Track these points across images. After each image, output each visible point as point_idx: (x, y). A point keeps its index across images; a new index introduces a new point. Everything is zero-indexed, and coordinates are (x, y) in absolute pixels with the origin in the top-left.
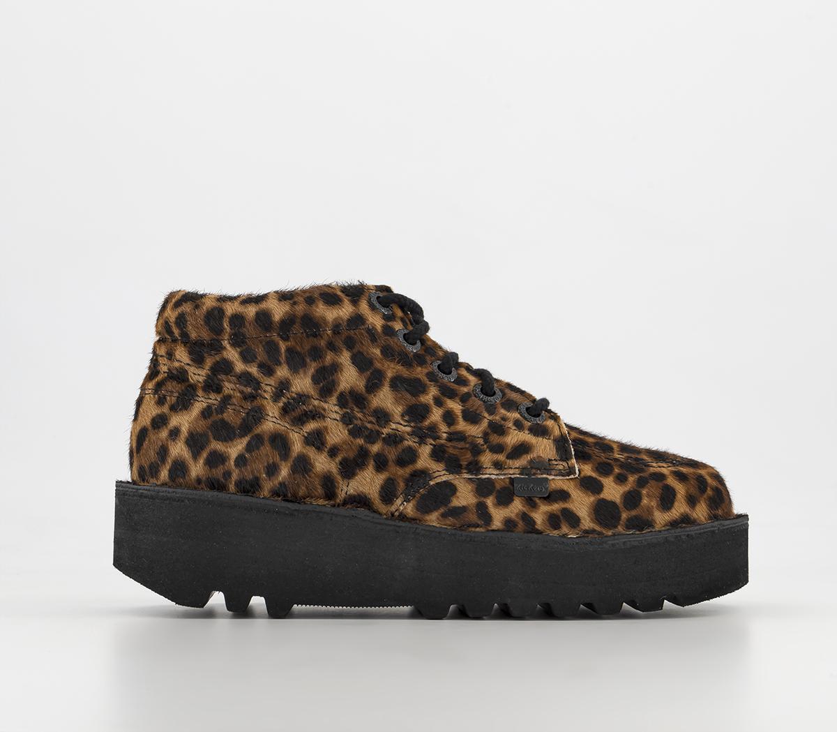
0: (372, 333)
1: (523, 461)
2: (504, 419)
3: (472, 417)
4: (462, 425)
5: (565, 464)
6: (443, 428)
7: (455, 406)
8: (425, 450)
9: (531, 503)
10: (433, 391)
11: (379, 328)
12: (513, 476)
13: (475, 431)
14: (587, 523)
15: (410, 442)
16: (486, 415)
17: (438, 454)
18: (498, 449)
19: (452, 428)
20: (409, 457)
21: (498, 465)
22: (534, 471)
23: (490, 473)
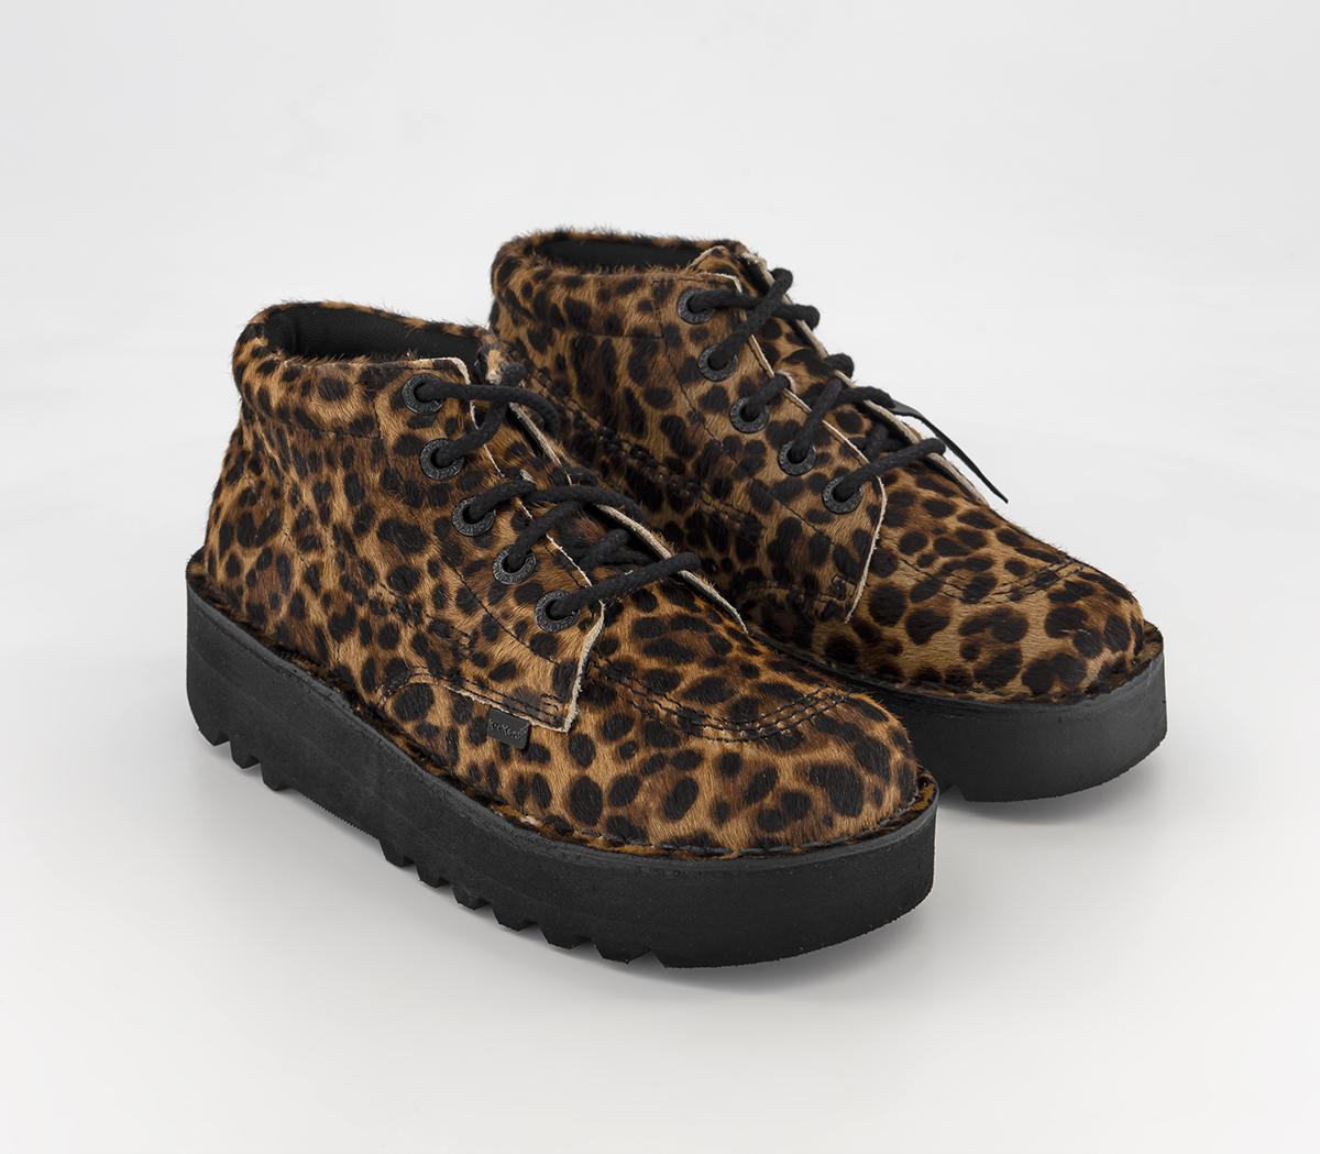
0: (378, 446)
1: (508, 688)
2: (506, 616)
3: (467, 603)
4: (452, 613)
5: (559, 706)
6: (429, 609)
7: (453, 580)
8: (407, 634)
9: (504, 753)
10: (433, 551)
11: (391, 440)
12: (494, 706)
13: (464, 624)
14: (557, 807)
15: (393, 618)
16: (486, 604)
17: (419, 644)
18: (481, 660)
19: (441, 612)
20: (390, 638)
21: (481, 684)
22: (518, 706)
23: (470, 692)
